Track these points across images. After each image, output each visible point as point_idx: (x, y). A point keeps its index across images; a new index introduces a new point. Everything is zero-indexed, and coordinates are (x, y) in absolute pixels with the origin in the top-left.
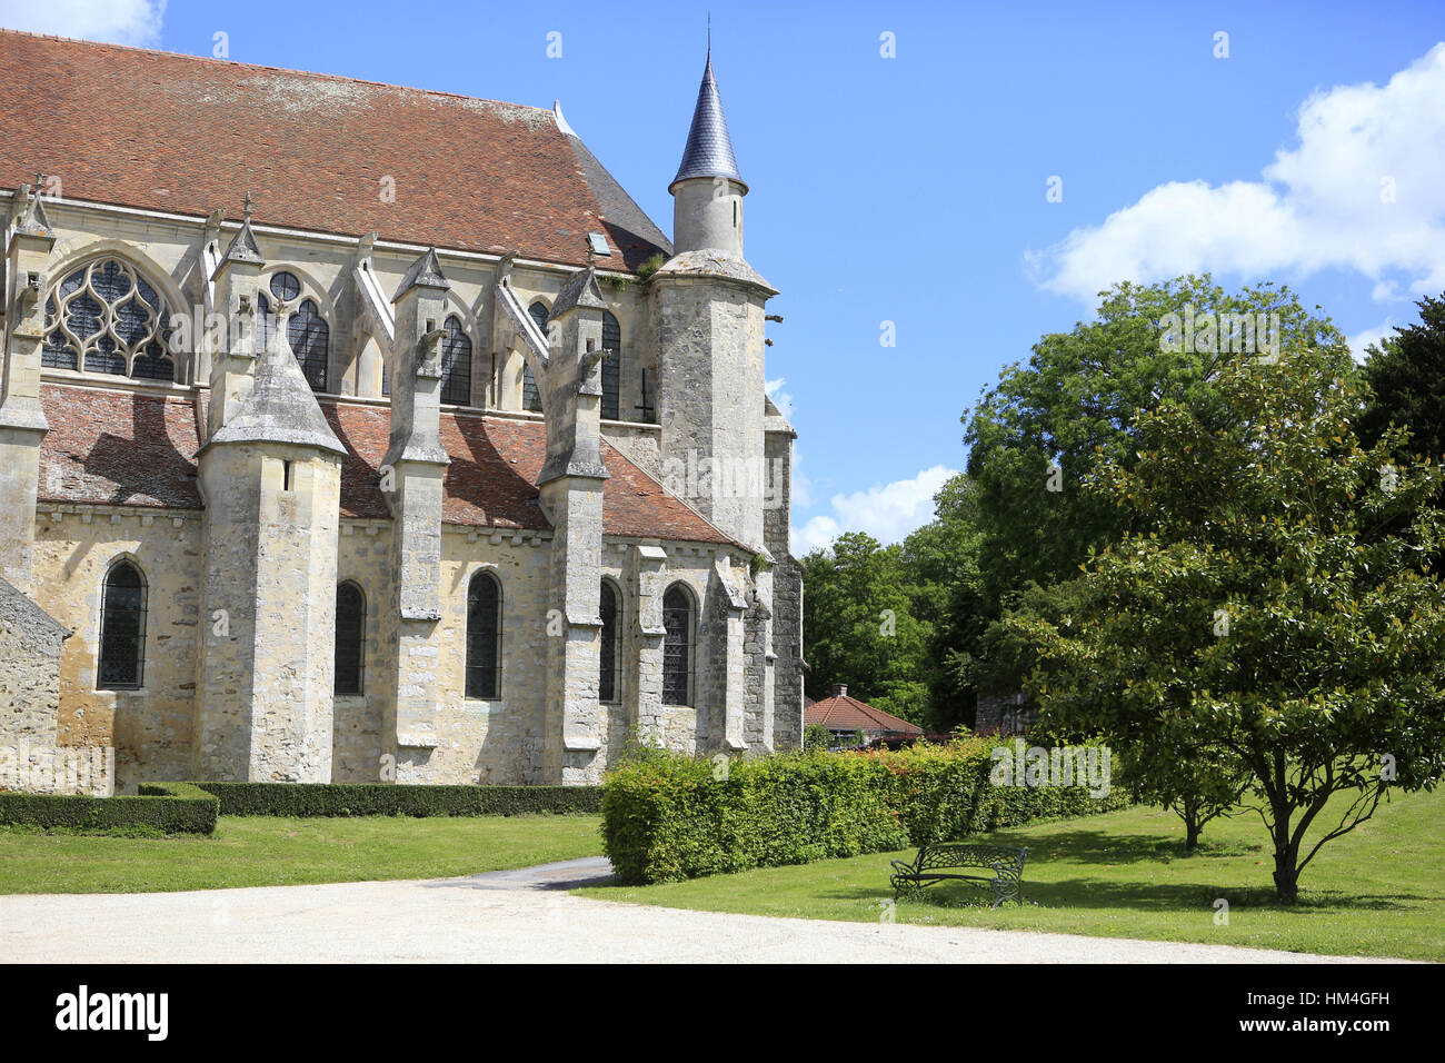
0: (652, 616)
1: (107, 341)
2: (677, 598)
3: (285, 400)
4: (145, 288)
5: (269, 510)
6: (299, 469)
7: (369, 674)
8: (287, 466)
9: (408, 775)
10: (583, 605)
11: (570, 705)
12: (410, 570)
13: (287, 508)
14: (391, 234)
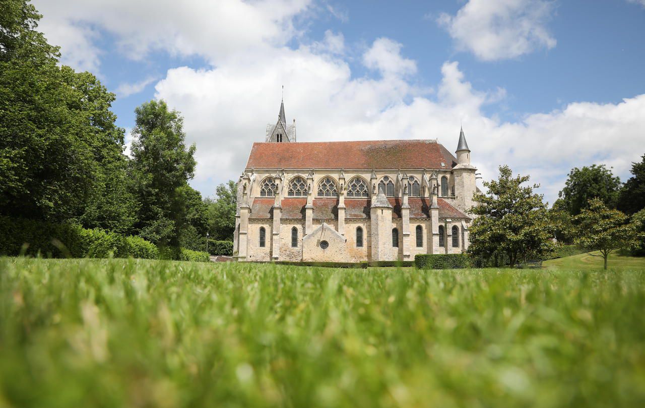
0: (450, 231)
1: (358, 191)
2: (455, 228)
3: (382, 200)
4: (363, 181)
5: (380, 218)
6: (384, 211)
7: (399, 244)
8: (382, 210)
9: (406, 260)
10: (436, 230)
11: (434, 248)
12: (404, 226)
13: (382, 218)
14: (403, 168)
